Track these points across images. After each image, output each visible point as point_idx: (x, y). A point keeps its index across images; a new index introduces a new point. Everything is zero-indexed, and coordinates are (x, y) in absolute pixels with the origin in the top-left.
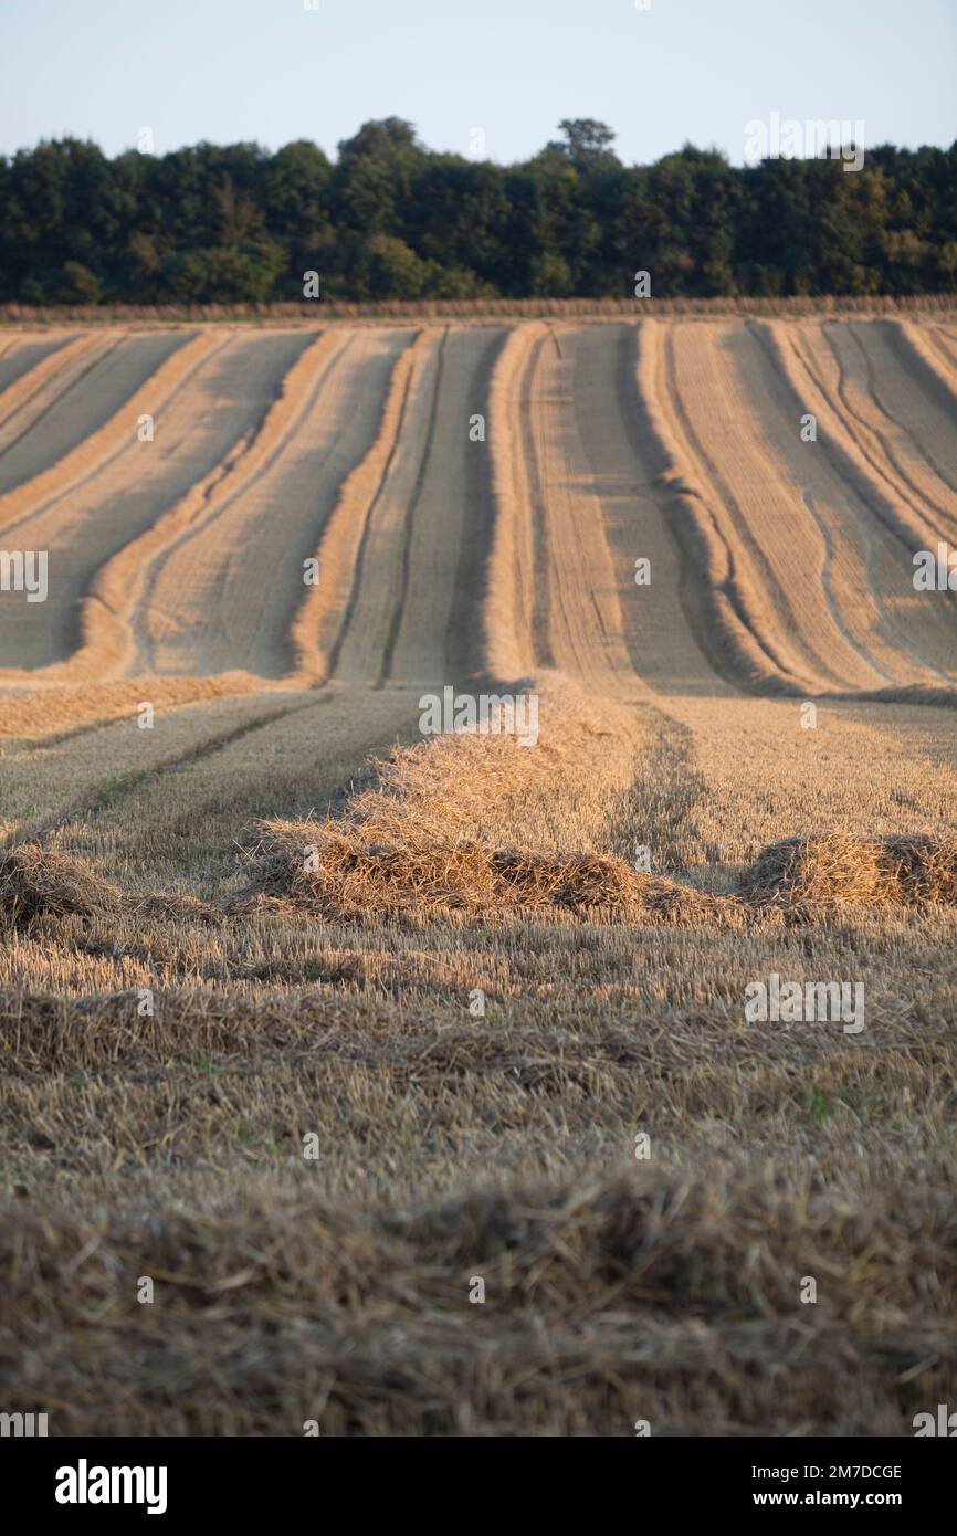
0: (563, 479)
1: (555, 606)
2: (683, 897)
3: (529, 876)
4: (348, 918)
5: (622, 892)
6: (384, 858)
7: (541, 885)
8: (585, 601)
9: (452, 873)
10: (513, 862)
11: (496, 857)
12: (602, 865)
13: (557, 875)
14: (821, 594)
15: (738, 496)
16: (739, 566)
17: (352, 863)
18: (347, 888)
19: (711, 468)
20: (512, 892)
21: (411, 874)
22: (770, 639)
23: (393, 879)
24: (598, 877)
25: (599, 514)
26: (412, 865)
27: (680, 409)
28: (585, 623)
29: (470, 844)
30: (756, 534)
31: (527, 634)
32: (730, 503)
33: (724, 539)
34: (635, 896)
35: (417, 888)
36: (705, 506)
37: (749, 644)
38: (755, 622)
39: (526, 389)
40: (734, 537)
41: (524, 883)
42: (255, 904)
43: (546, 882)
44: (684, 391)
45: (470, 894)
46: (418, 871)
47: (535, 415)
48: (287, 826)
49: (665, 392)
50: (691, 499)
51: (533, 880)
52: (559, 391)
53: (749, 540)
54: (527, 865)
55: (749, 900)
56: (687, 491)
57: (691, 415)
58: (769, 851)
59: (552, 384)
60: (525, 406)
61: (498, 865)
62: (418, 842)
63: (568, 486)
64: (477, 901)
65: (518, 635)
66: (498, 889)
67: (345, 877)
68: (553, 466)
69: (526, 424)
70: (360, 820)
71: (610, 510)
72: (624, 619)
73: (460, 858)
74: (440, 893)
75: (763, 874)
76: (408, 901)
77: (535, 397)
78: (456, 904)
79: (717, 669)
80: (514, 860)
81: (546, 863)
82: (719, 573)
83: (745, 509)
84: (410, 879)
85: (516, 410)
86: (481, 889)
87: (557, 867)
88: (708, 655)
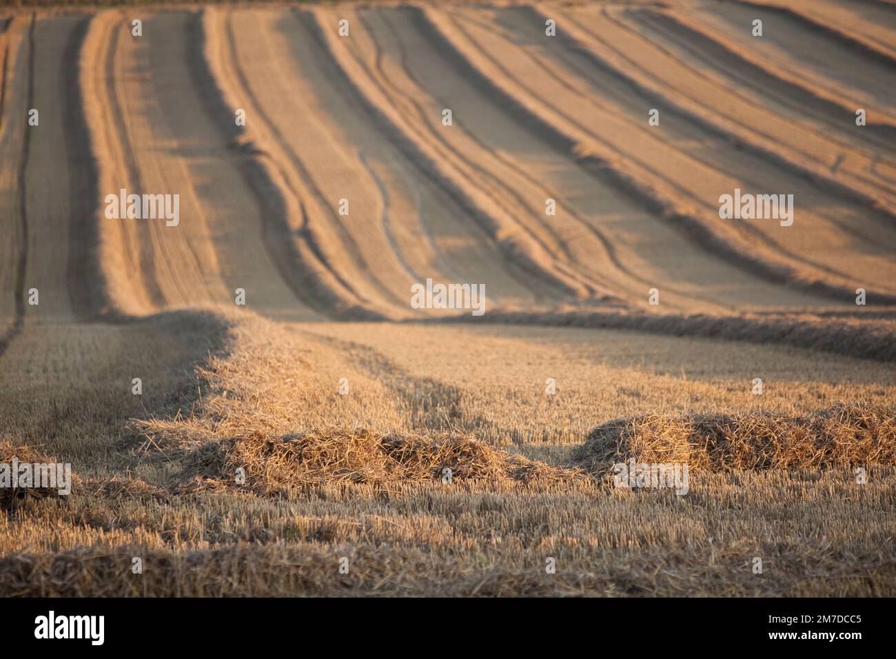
0: (151, 143)
1: (158, 252)
2: (539, 470)
3: (412, 456)
4: (271, 494)
5: (490, 466)
6: (296, 444)
7: (423, 463)
8: (183, 246)
9: (352, 454)
10: (398, 444)
11: (384, 441)
12: (472, 445)
13: (435, 454)
14: (383, 238)
15: (303, 155)
16: (311, 214)
17: (270, 449)
18: (269, 469)
19: (276, 133)
20: (399, 469)
21: (318, 456)
22: (346, 275)
23: (305, 461)
24: (469, 455)
25: (186, 173)
26: (319, 449)
27: (244, 83)
28: (186, 265)
29: (363, 431)
30: (324, 189)
31: (138, 275)
32: (297, 162)
33: (295, 192)
34: (500, 470)
35: (325, 468)
36: (275, 164)
37: (328, 279)
38: (330, 261)
39: (110, 66)
40: (303, 190)
41: (409, 461)
42: (195, 485)
43: (427, 461)
44: (247, 68)
45: (368, 471)
46: (324, 454)
47: (120, 89)
48: (162, 425)
49: (229, 69)
50: (263, 160)
51: (416, 459)
52: (138, 69)
53: (317, 193)
54: (409, 447)
55: (589, 471)
56: (259, 152)
57: (254, 88)
58: (597, 433)
59: (132, 63)
60: (110, 81)
61: (385, 446)
62: (323, 429)
63: (156, 149)
64: (375, 477)
65: (130, 276)
66: (389, 467)
67: (266, 460)
68: (141, 134)
69: (113, 97)
70: (217, 418)
71: (196, 170)
72: (219, 261)
73: (356, 442)
74: (343, 472)
75: (596, 450)
76: (319, 479)
77: (118, 74)
78: (358, 480)
79: (305, 301)
80: (399, 443)
81: (425, 445)
82: (295, 221)
83: (310, 166)
84: (318, 461)
85: (103, 86)
86: (375, 468)
87: (435, 448)
88: (295, 290)
